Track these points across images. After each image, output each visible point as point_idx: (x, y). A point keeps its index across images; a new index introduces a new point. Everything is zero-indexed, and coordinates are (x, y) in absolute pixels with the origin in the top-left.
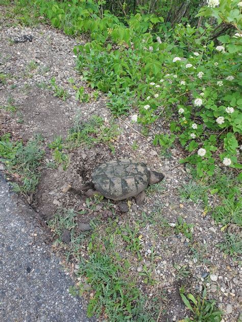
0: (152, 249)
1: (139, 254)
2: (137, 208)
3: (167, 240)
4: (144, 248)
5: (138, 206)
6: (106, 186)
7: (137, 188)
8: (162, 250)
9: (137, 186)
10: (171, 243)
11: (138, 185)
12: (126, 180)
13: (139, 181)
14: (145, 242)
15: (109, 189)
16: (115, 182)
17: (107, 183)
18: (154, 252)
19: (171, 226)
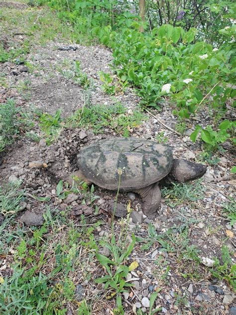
0: (154, 297)
1: (119, 299)
2: (143, 219)
3: (191, 289)
4: (136, 293)
5: (144, 216)
6: (92, 161)
7: (144, 174)
8: (176, 307)
9: (144, 170)
10: (198, 298)
11: (147, 169)
12: (128, 156)
13: (151, 163)
14: (140, 281)
15: (96, 166)
16: (108, 156)
17: (96, 156)
18: (155, 306)
19: (204, 262)
